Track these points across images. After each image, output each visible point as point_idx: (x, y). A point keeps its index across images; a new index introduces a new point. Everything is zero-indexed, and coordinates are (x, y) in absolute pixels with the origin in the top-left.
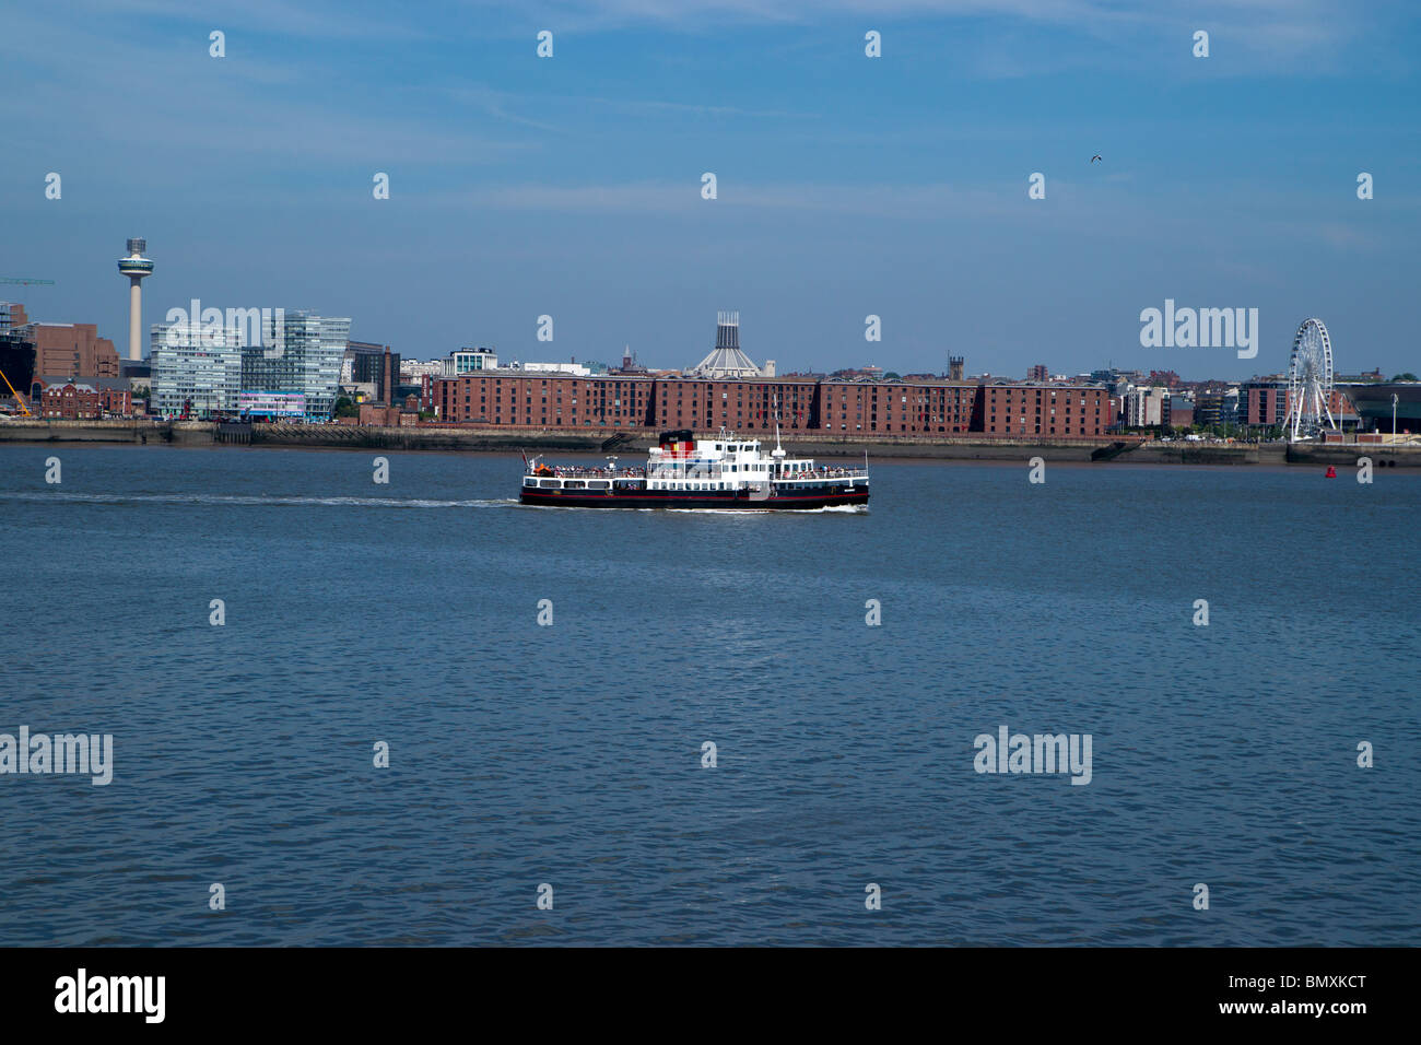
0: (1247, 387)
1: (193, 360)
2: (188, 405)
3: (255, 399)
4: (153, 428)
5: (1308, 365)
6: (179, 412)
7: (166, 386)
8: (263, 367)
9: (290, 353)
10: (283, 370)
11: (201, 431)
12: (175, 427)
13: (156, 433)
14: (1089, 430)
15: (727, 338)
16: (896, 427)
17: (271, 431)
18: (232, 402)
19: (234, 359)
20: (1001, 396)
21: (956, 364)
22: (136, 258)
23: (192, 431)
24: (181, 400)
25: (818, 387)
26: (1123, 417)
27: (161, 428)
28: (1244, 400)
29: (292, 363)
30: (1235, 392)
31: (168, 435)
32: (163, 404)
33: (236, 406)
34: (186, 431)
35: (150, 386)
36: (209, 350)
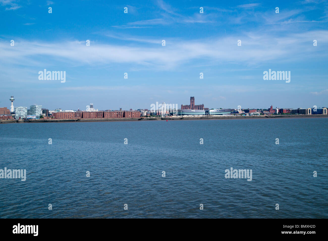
1: (20, 112)
4: (15, 121)
6: (19, 118)
8: (30, 112)
9: (34, 110)
14: (138, 116)
15: (91, 106)
16: (114, 117)
17: (32, 120)
19: (26, 111)
20: (127, 113)
21: (121, 109)
22: (12, 98)
25: (104, 112)
26: (142, 115)
28: (156, 112)
33: (27, 117)
34: (20, 121)
35: (15, 115)
36: (23, 110)
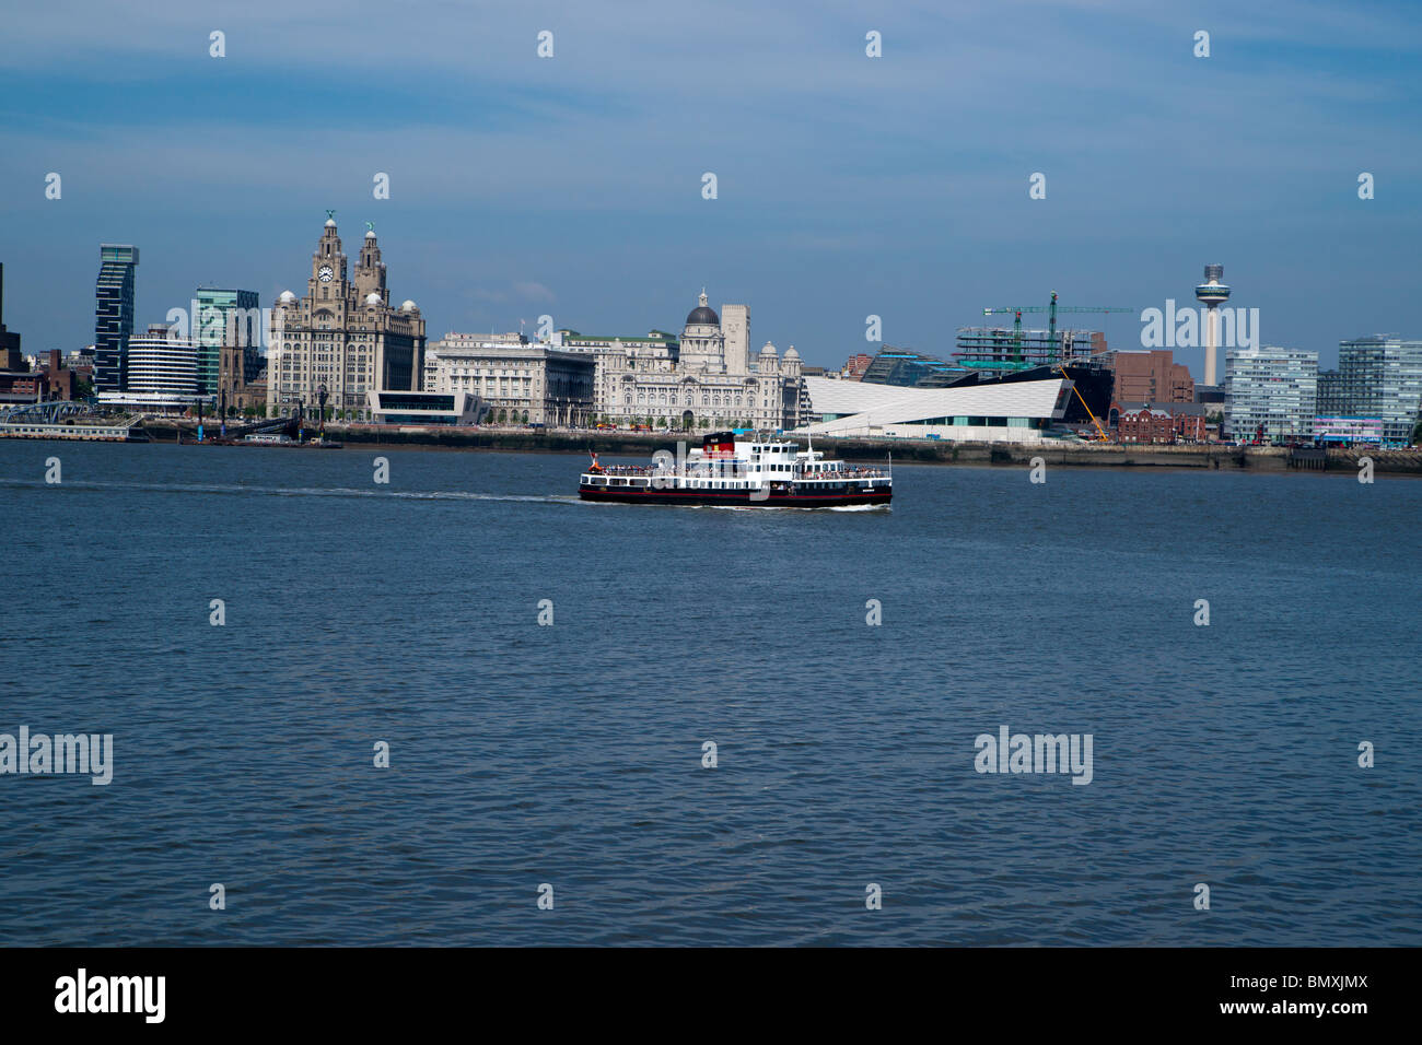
1: (1267, 385)
2: (1261, 431)
3: (1331, 424)
4: (1226, 453)
6: (1252, 437)
7: (1240, 411)
10: (1360, 395)
11: (1274, 456)
12: (1248, 452)
13: (1229, 458)
17: (1344, 456)
18: (1306, 427)
19: (1309, 384)
22: (1214, 284)
23: (1264, 456)
24: (1255, 426)
27: (1234, 453)
29: (1370, 388)
31: (1241, 460)
32: (1237, 429)
33: (1310, 431)
34: (1259, 456)
35: (1223, 411)
36: (1284, 375)
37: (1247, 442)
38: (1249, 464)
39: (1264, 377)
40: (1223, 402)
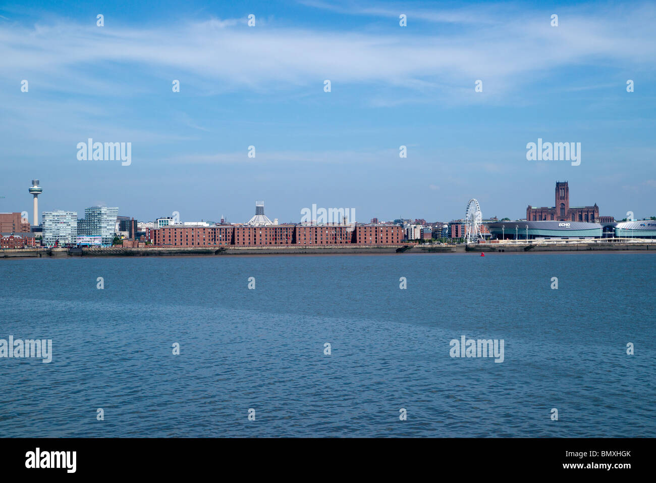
0: (451, 224)
1: (59, 225)
2: (57, 242)
3: (83, 239)
4: (44, 251)
5: (472, 216)
6: (53, 245)
7: (48, 235)
8: (85, 227)
9: (96, 221)
10: (93, 228)
11: (63, 251)
12: (53, 250)
13: (45, 253)
14: (395, 241)
15: (259, 211)
16: (324, 243)
17: (89, 251)
18: (73, 240)
19: (74, 224)
20: (363, 230)
23: (59, 252)
24: (54, 240)
25: (295, 228)
26: (406, 236)
27: (47, 251)
28: (450, 229)
29: (96, 225)
30: (446, 226)
31: (50, 253)
32: (47, 242)
33: (75, 242)
34: (57, 252)
35: (42, 235)
36: (65, 221)
37: (52, 247)
38: (53, 255)
39: (57, 222)
40: (42, 231)
